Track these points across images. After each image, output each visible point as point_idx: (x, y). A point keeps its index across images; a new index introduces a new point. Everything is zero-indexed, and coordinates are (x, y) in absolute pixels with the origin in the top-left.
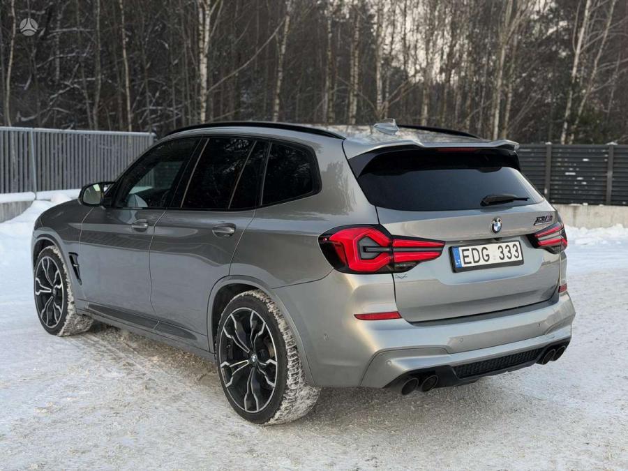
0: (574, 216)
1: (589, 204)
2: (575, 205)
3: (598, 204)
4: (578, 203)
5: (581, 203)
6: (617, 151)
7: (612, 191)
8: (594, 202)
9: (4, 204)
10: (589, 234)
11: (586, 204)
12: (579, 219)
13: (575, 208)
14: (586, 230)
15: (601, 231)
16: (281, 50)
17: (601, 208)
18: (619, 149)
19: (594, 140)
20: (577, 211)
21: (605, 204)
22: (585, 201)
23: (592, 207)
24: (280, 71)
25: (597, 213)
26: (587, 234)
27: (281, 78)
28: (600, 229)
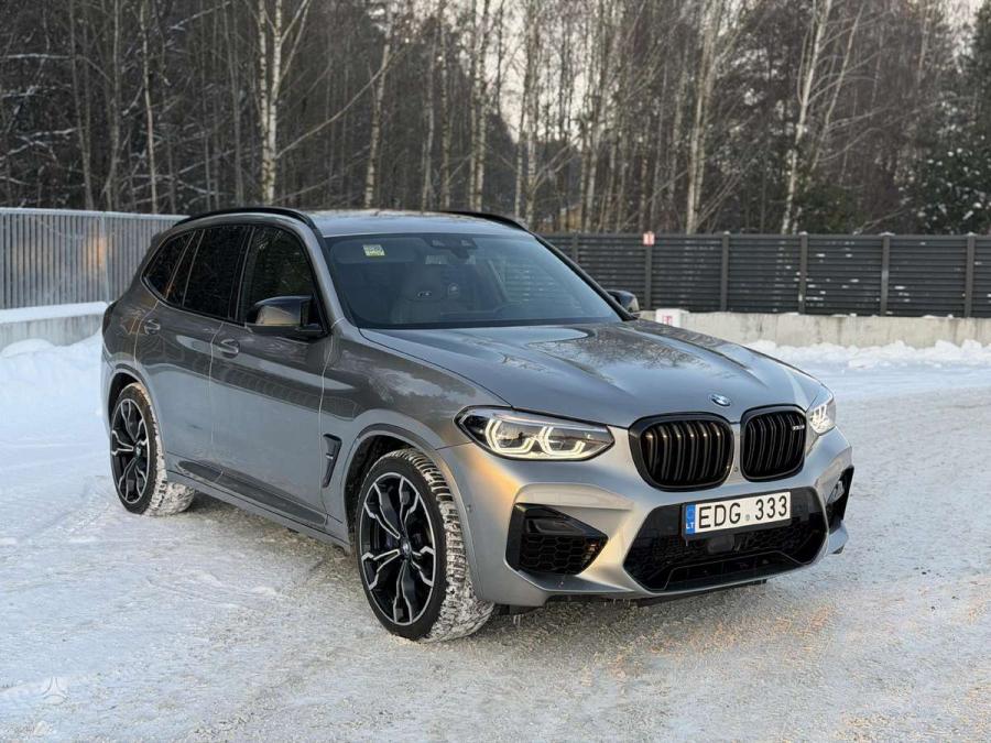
0: (840, 331)
1: (859, 315)
2: (841, 316)
3: (870, 315)
4: (843, 313)
5: (848, 314)
6: (895, 244)
7: (889, 297)
8: (866, 311)
9: (73, 318)
10: (861, 355)
11: (854, 315)
12: (845, 335)
13: (840, 320)
14: (857, 350)
15: (876, 350)
16: (376, 94)
17: (874, 320)
18: (897, 241)
19: (833, 228)
20: (843, 325)
21: (879, 315)
22: (854, 310)
23: (863, 318)
24: (375, 126)
25: (869, 327)
26: (857, 354)
27: (377, 136)
28: (873, 348)
